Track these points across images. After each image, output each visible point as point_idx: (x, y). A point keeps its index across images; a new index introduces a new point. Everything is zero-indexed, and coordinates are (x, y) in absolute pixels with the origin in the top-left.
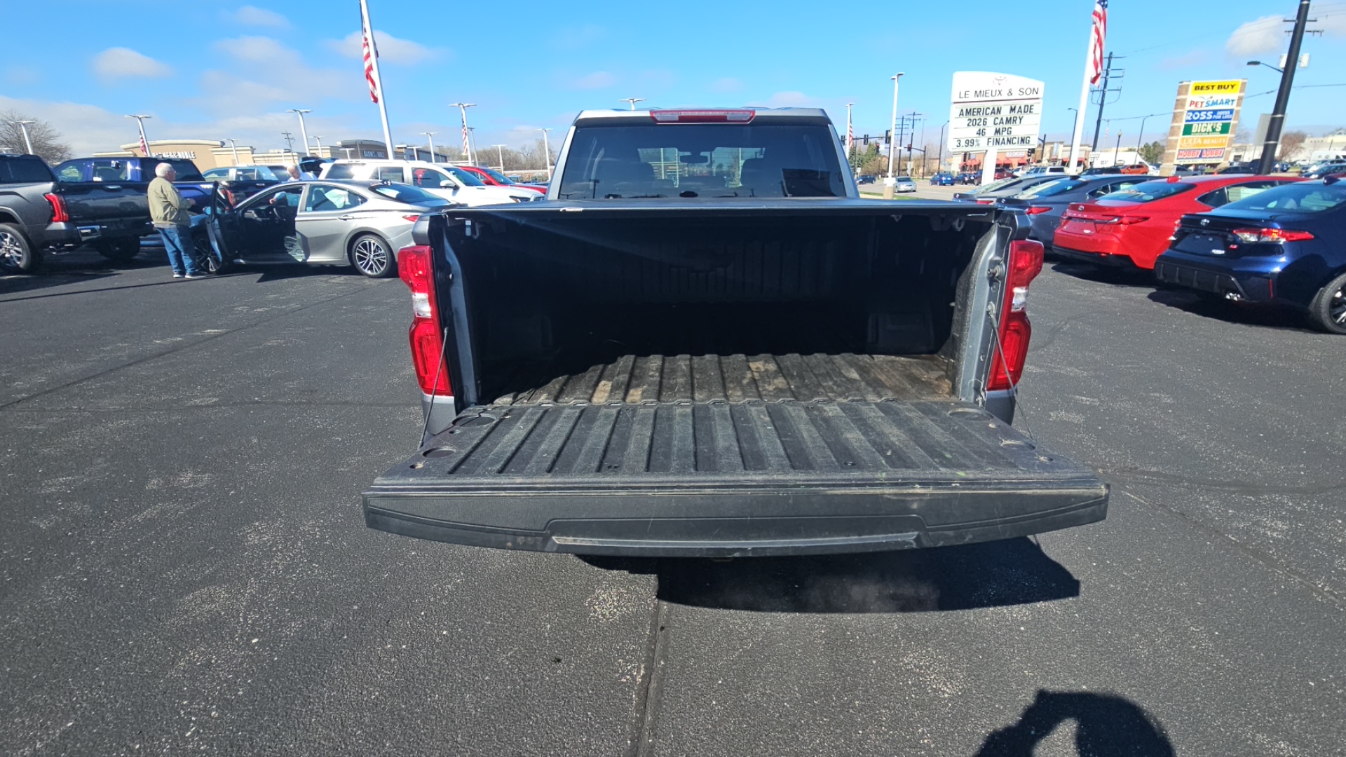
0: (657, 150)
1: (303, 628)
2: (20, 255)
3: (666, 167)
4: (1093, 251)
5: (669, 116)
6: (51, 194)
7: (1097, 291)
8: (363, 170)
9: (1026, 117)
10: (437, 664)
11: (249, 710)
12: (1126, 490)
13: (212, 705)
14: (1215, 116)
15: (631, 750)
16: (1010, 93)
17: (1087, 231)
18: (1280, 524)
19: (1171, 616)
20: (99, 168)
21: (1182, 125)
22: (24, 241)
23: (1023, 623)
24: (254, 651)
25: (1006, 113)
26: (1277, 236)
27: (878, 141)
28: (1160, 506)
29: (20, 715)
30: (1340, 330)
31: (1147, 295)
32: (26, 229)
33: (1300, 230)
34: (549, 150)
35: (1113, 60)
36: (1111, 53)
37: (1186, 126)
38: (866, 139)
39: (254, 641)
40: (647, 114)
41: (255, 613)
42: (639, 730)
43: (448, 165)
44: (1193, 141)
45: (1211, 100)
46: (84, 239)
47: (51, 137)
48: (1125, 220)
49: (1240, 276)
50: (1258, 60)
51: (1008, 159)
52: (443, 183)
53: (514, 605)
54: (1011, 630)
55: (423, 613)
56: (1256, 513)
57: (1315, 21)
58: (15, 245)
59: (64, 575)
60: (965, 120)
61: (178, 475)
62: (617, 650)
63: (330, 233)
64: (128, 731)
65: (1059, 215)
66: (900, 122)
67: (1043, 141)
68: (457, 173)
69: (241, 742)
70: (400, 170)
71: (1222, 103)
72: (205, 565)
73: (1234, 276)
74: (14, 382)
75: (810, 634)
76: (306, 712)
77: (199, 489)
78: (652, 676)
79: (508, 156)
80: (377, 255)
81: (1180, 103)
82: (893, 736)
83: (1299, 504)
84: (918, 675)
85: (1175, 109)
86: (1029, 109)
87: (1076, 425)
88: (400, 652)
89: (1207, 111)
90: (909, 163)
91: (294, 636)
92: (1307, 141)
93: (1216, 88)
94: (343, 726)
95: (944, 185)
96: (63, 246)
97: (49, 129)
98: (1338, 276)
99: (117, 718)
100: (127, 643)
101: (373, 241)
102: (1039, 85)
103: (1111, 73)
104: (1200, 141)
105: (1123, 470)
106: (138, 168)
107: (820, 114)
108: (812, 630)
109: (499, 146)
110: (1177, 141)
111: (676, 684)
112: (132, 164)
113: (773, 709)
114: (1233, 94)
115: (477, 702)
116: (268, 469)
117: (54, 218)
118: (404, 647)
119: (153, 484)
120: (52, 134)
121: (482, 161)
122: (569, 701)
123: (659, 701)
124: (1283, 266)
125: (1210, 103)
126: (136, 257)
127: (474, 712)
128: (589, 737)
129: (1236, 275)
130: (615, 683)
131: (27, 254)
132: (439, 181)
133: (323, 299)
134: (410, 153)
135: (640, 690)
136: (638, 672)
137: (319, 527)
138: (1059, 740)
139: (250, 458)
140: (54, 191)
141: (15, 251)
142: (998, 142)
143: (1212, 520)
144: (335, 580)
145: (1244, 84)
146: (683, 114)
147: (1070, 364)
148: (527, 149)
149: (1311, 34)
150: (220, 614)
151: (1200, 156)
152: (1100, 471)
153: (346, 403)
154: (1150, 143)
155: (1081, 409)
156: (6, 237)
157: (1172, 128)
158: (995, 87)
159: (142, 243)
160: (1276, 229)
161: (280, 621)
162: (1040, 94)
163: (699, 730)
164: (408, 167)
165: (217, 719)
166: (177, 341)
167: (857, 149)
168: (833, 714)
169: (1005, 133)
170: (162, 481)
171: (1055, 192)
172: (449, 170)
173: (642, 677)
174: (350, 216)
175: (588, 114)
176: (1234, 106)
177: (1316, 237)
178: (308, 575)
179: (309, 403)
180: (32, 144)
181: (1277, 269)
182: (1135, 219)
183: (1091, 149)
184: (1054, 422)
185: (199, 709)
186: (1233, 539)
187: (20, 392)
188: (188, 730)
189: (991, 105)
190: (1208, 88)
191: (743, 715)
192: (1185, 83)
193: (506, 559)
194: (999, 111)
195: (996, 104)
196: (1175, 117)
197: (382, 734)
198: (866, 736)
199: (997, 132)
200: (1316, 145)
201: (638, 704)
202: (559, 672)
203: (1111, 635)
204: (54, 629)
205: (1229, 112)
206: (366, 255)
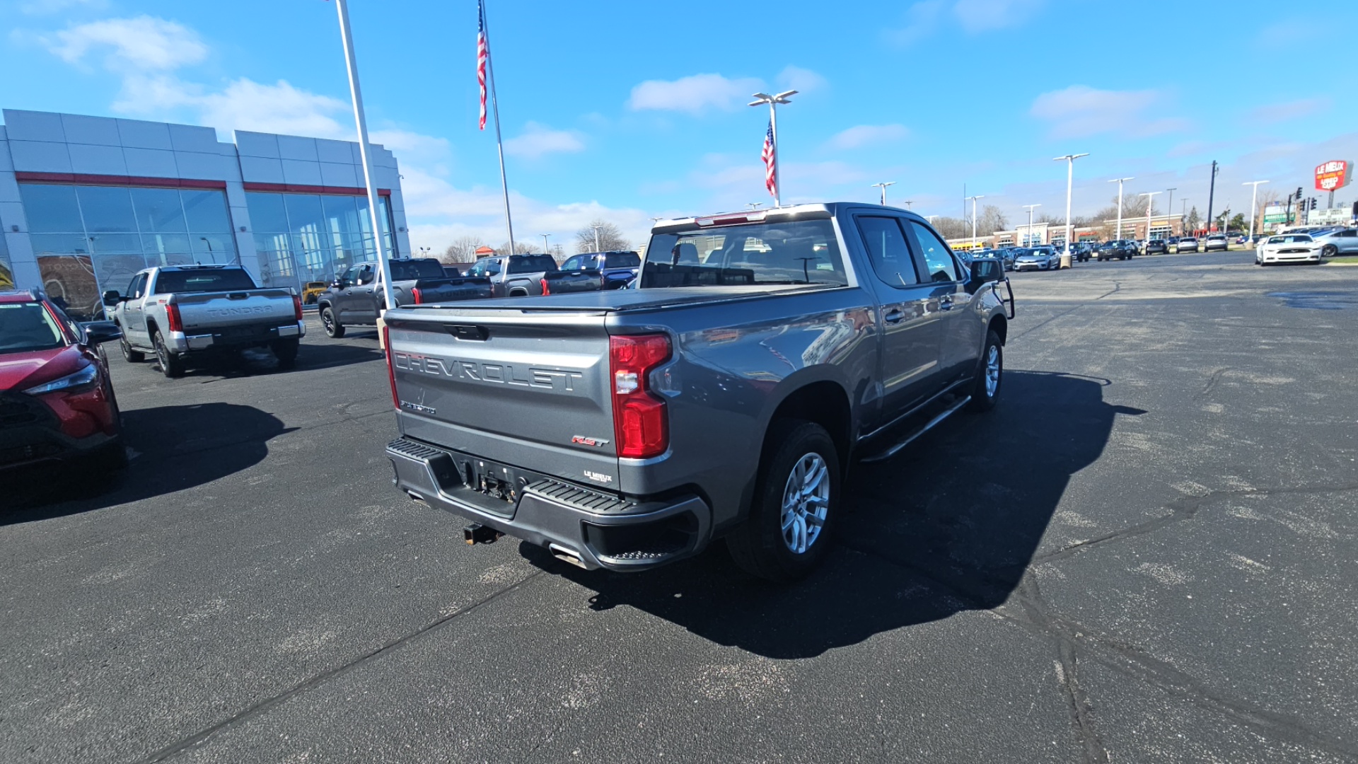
1: (378, 534)
10: (393, 570)
24: (353, 537)
41: (374, 522)
62: (461, 598)
78: (455, 617)
91: (371, 537)
115: (381, 592)
118: (395, 557)
122: (408, 609)
123: (438, 629)
127: (373, 595)
135: (439, 620)
136: (452, 612)
146: (716, 219)
163: (430, 649)
173: (450, 615)
201: (428, 625)
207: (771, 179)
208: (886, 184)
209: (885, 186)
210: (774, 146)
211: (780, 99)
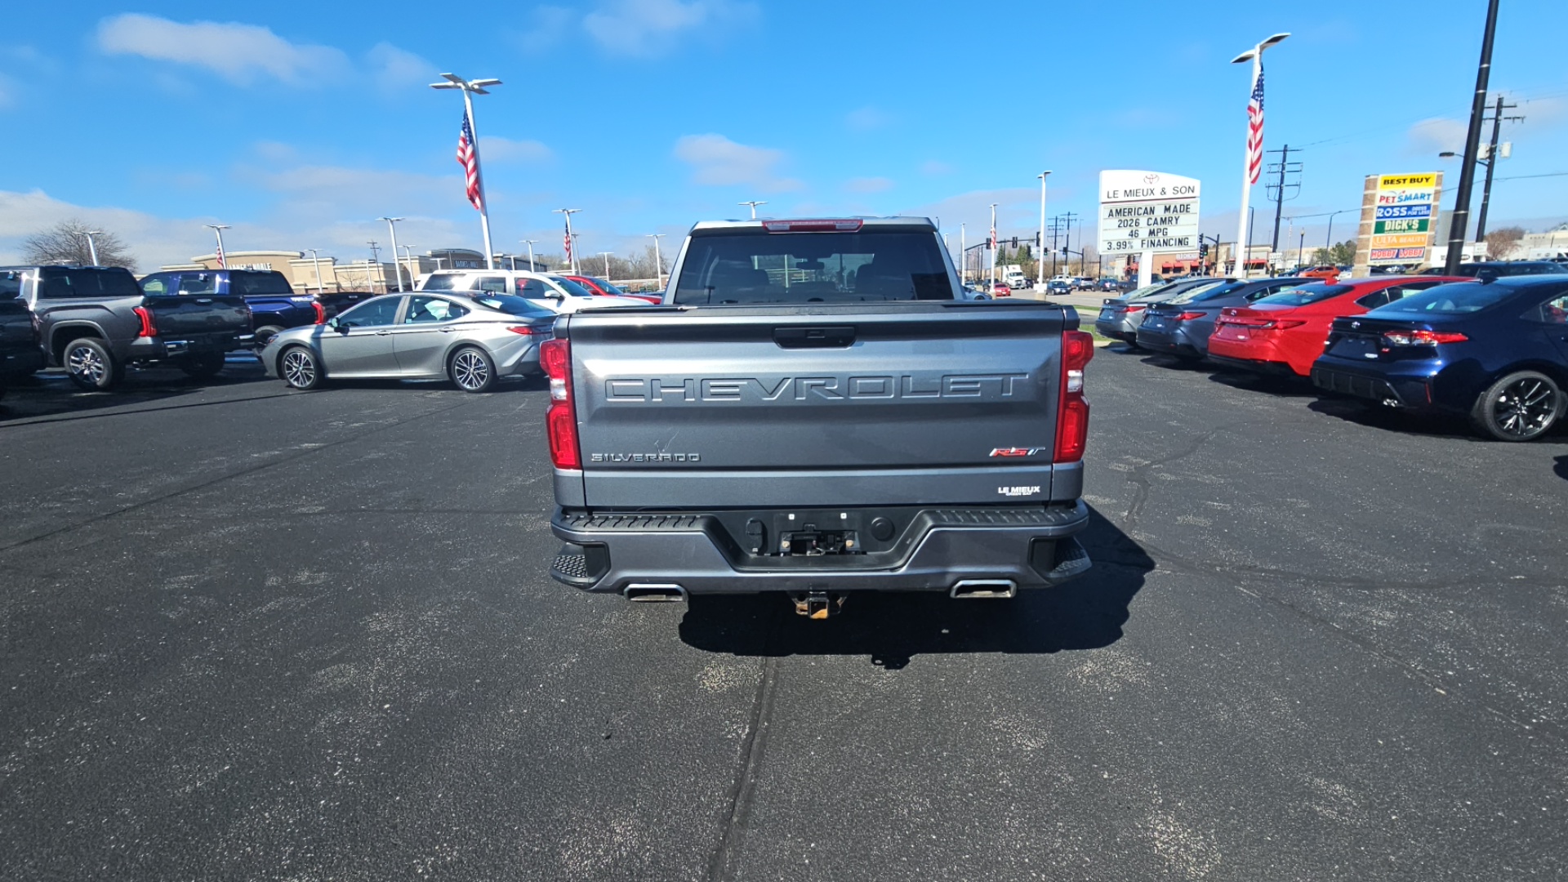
0: (781, 256)
1: (430, 697)
2: (100, 372)
3: (790, 275)
4: (1248, 358)
5: (780, 226)
6: (141, 307)
7: (1253, 401)
8: (464, 281)
9: (1183, 217)
10: (557, 724)
11: (388, 757)
12: (1241, 585)
13: (354, 753)
14: (1409, 213)
15: (735, 788)
16: (1163, 191)
17: (1241, 337)
18: (1388, 614)
19: (1258, 689)
20: (185, 281)
21: (1373, 222)
22: (107, 357)
23: (1112, 694)
24: (387, 714)
25: (1159, 212)
26: (1428, 338)
27: (1030, 244)
28: (1271, 599)
29: (177, 762)
30: (1508, 437)
31: (1307, 404)
32: (110, 343)
33: (1452, 332)
34: (661, 257)
35: (1288, 153)
36: (1286, 146)
37: (1377, 223)
38: (1015, 242)
39: (387, 706)
40: (759, 224)
41: (384, 685)
42: (743, 774)
43: (552, 274)
44: (1387, 239)
45: (1404, 195)
46: (170, 354)
47: (116, 248)
48: (1280, 325)
49: (1395, 380)
50: (1451, 151)
51: (1178, 261)
52: (547, 294)
53: (627, 679)
54: (1099, 699)
55: (541, 686)
56: (1367, 605)
57: (1515, 106)
58: (96, 361)
59: (200, 655)
60: (1115, 221)
61: (296, 574)
62: (724, 714)
63: (427, 346)
64: (281, 772)
65: (1213, 320)
66: (1053, 223)
67: (1217, 242)
68: (562, 283)
69: (383, 780)
70: (503, 280)
71: (1416, 197)
72: (332, 648)
73: (1389, 382)
74: (117, 493)
75: (908, 702)
76: (440, 758)
77: (316, 586)
78: (757, 734)
79: (614, 264)
80: (478, 369)
81: (1368, 199)
82: (975, 778)
83: (1413, 597)
84: (1005, 733)
85: (1364, 205)
86: (1186, 209)
87: (1201, 528)
88: (522, 715)
89: (1401, 207)
90: (1064, 267)
91: (422, 703)
92: (1526, 237)
93: (1408, 181)
94: (474, 769)
95: (1108, 291)
96: (148, 361)
97: (114, 240)
98: (1499, 379)
99: (270, 762)
100: (270, 708)
101: (474, 353)
102: (1196, 183)
103: (1288, 168)
104: (1395, 240)
105: (1240, 568)
106: (227, 281)
107: (925, 222)
108: (910, 699)
109: (606, 254)
110: (1368, 240)
111: (778, 740)
112: (221, 277)
113: (867, 758)
114: (1429, 188)
115: (594, 752)
116: (382, 569)
117: (141, 333)
118: (525, 711)
119: (272, 581)
120: (118, 245)
121: (586, 270)
122: (678, 752)
123: (762, 753)
124: (1439, 369)
125: (1403, 198)
126: (219, 374)
127: (592, 760)
128: (697, 777)
129: (1392, 380)
130: (722, 739)
131: (108, 370)
132: (543, 292)
133: (420, 415)
134: (508, 262)
135: (744, 745)
136: (743, 731)
137: (436, 617)
138: (1128, 782)
139: (363, 559)
140: (143, 304)
141: (96, 366)
142: (1153, 244)
143: (1321, 610)
144: (456, 660)
145: (1439, 178)
146: (793, 224)
147: (1209, 472)
148: (635, 257)
149: (1512, 120)
150: (352, 686)
151: (1397, 256)
152: (1218, 569)
153: (455, 511)
154: (1343, 243)
155: (1208, 513)
156: (88, 352)
157: (1361, 225)
158: (1146, 186)
159: (227, 359)
160: (1426, 330)
161: (409, 691)
162: (1197, 193)
163: (797, 773)
164: (511, 277)
165: (360, 763)
166: (275, 455)
167: (1006, 253)
168: (922, 762)
169: (1160, 234)
170: (280, 579)
171: (1210, 295)
172: (553, 279)
173: (746, 735)
174: (452, 327)
175: (702, 225)
176: (1431, 201)
177: (1471, 338)
178: (431, 656)
179: (416, 511)
180: (98, 256)
181: (1434, 373)
182: (1290, 324)
183: (1271, 249)
184: (1179, 525)
185: (343, 756)
186: (1337, 626)
187: (126, 500)
188: (336, 771)
189: (1143, 205)
190: (1399, 181)
191: (838, 763)
192: (1372, 177)
193: (619, 643)
194: (1152, 211)
195: (1149, 204)
196: (1364, 213)
197: (510, 775)
198: (950, 778)
199: (1152, 233)
200: (1536, 242)
201: (742, 755)
202: (670, 730)
203: (1195, 703)
204: (199, 698)
205: (1425, 207)
206: (465, 368)
207: (474, 189)
208: (570, 211)
209: (568, 213)
210: (473, 146)
211: (476, 87)
